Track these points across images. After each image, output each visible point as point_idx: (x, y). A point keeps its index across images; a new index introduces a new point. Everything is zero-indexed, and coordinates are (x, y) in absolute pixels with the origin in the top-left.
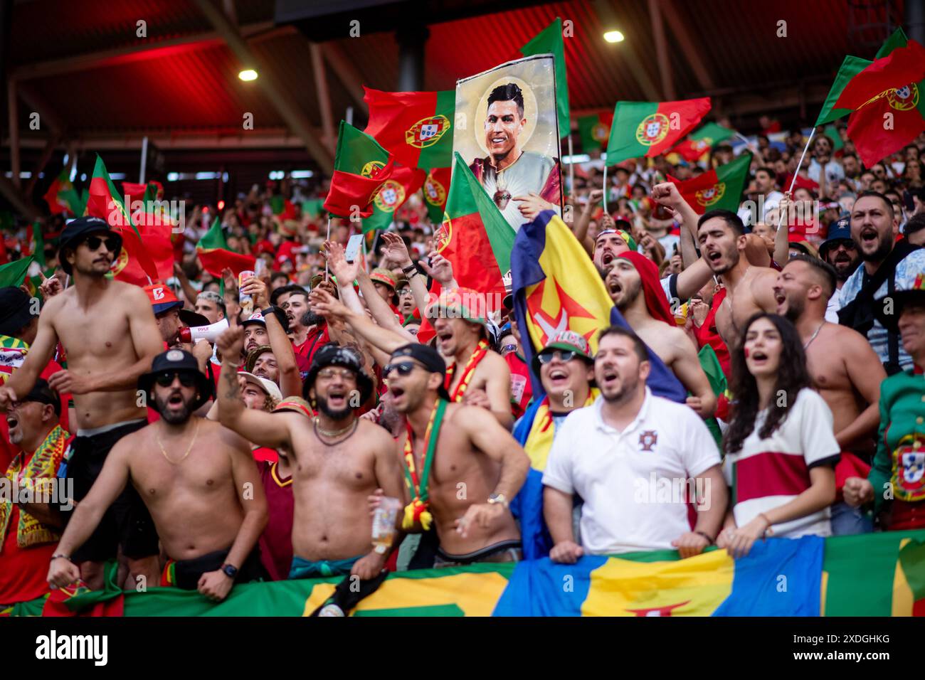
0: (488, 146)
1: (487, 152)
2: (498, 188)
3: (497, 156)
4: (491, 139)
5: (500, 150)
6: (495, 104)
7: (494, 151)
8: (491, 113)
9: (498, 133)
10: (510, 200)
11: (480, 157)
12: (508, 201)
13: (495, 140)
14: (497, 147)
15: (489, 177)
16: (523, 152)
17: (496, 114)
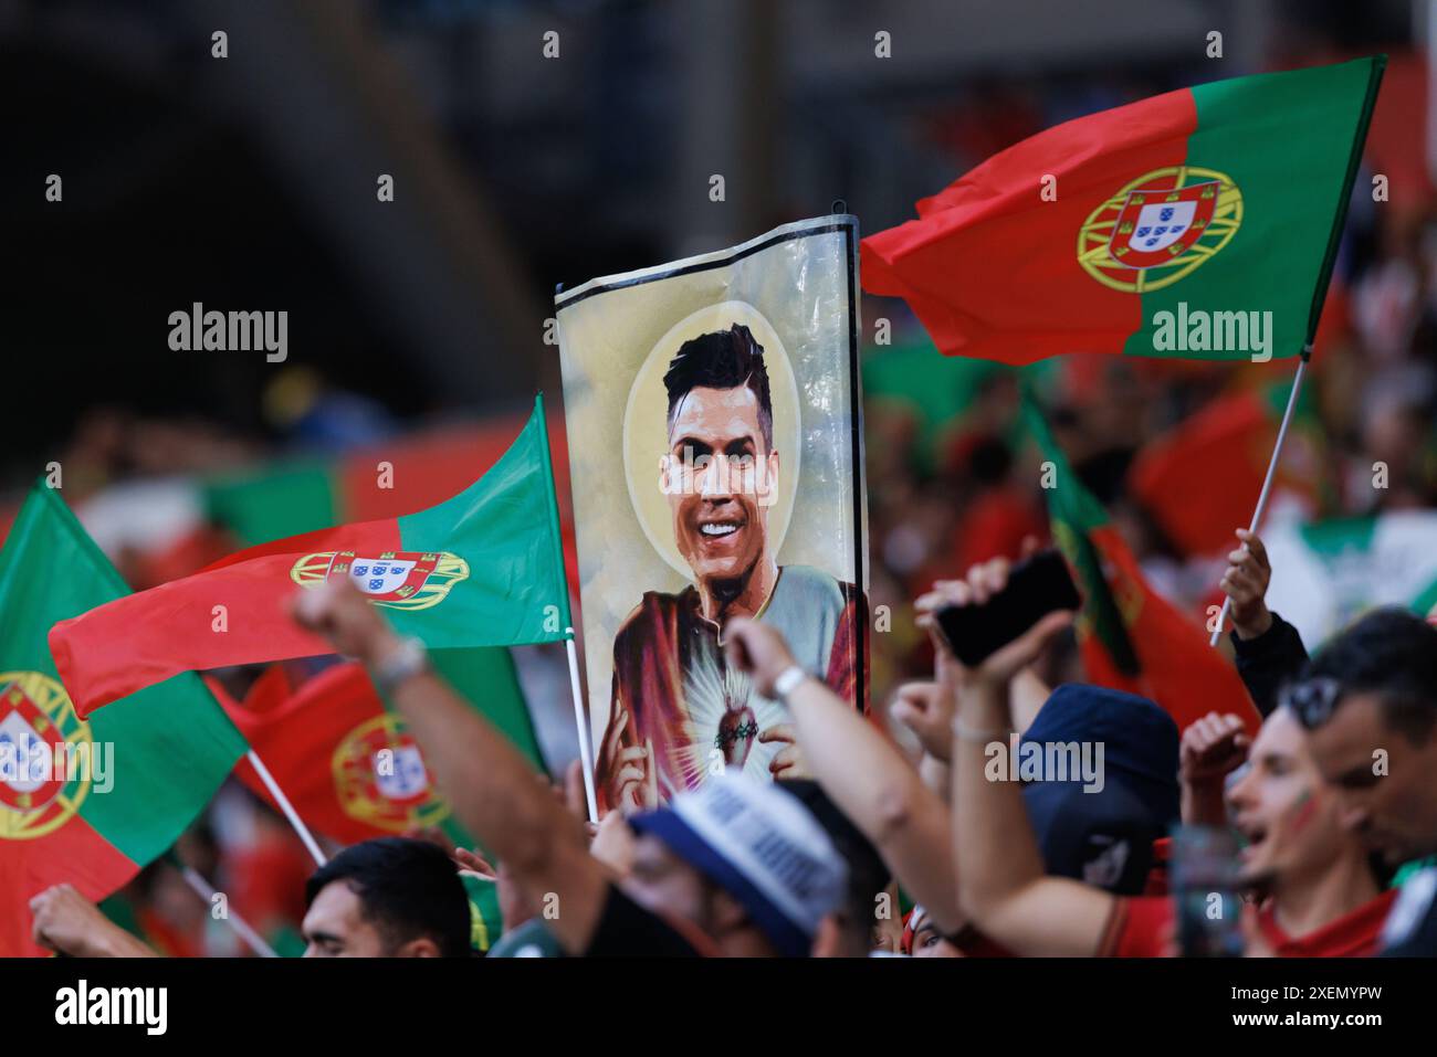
0: (684, 549)
1: (683, 571)
2: (728, 699)
3: (717, 584)
4: (692, 518)
5: (727, 564)
6: (693, 400)
7: (709, 566)
8: (684, 430)
9: (720, 502)
10: (755, 742)
11: (661, 590)
12: (749, 745)
13: (709, 529)
14: (717, 552)
15: (700, 659)
16: (780, 569)
17: (707, 435)
